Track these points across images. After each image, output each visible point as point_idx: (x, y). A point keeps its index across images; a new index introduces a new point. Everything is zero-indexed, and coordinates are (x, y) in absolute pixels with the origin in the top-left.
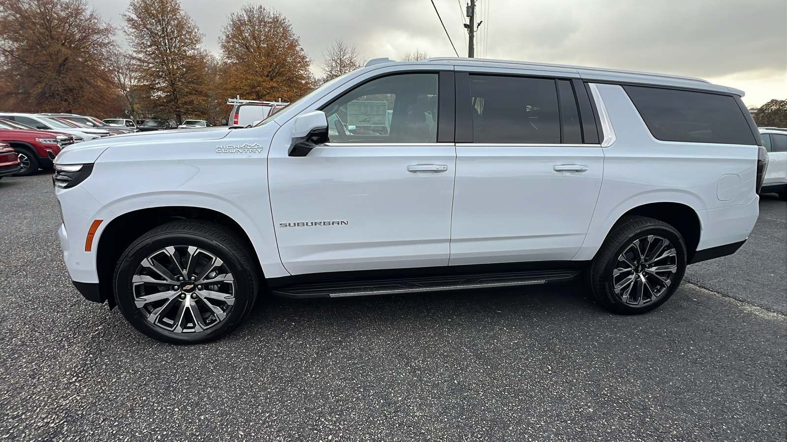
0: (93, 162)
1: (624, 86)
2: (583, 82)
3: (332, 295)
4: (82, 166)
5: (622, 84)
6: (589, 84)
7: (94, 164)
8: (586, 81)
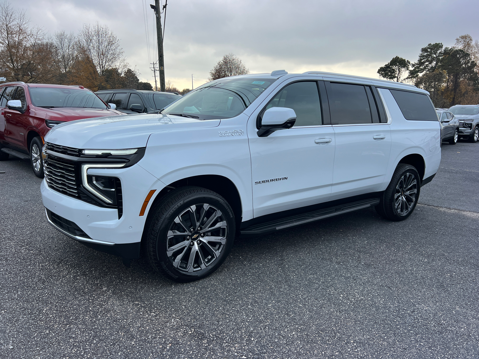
0: (145, 147)
1: (390, 90)
2: (376, 88)
3: (278, 228)
4: (137, 150)
5: (390, 89)
6: (378, 88)
7: (146, 147)
8: (377, 87)
